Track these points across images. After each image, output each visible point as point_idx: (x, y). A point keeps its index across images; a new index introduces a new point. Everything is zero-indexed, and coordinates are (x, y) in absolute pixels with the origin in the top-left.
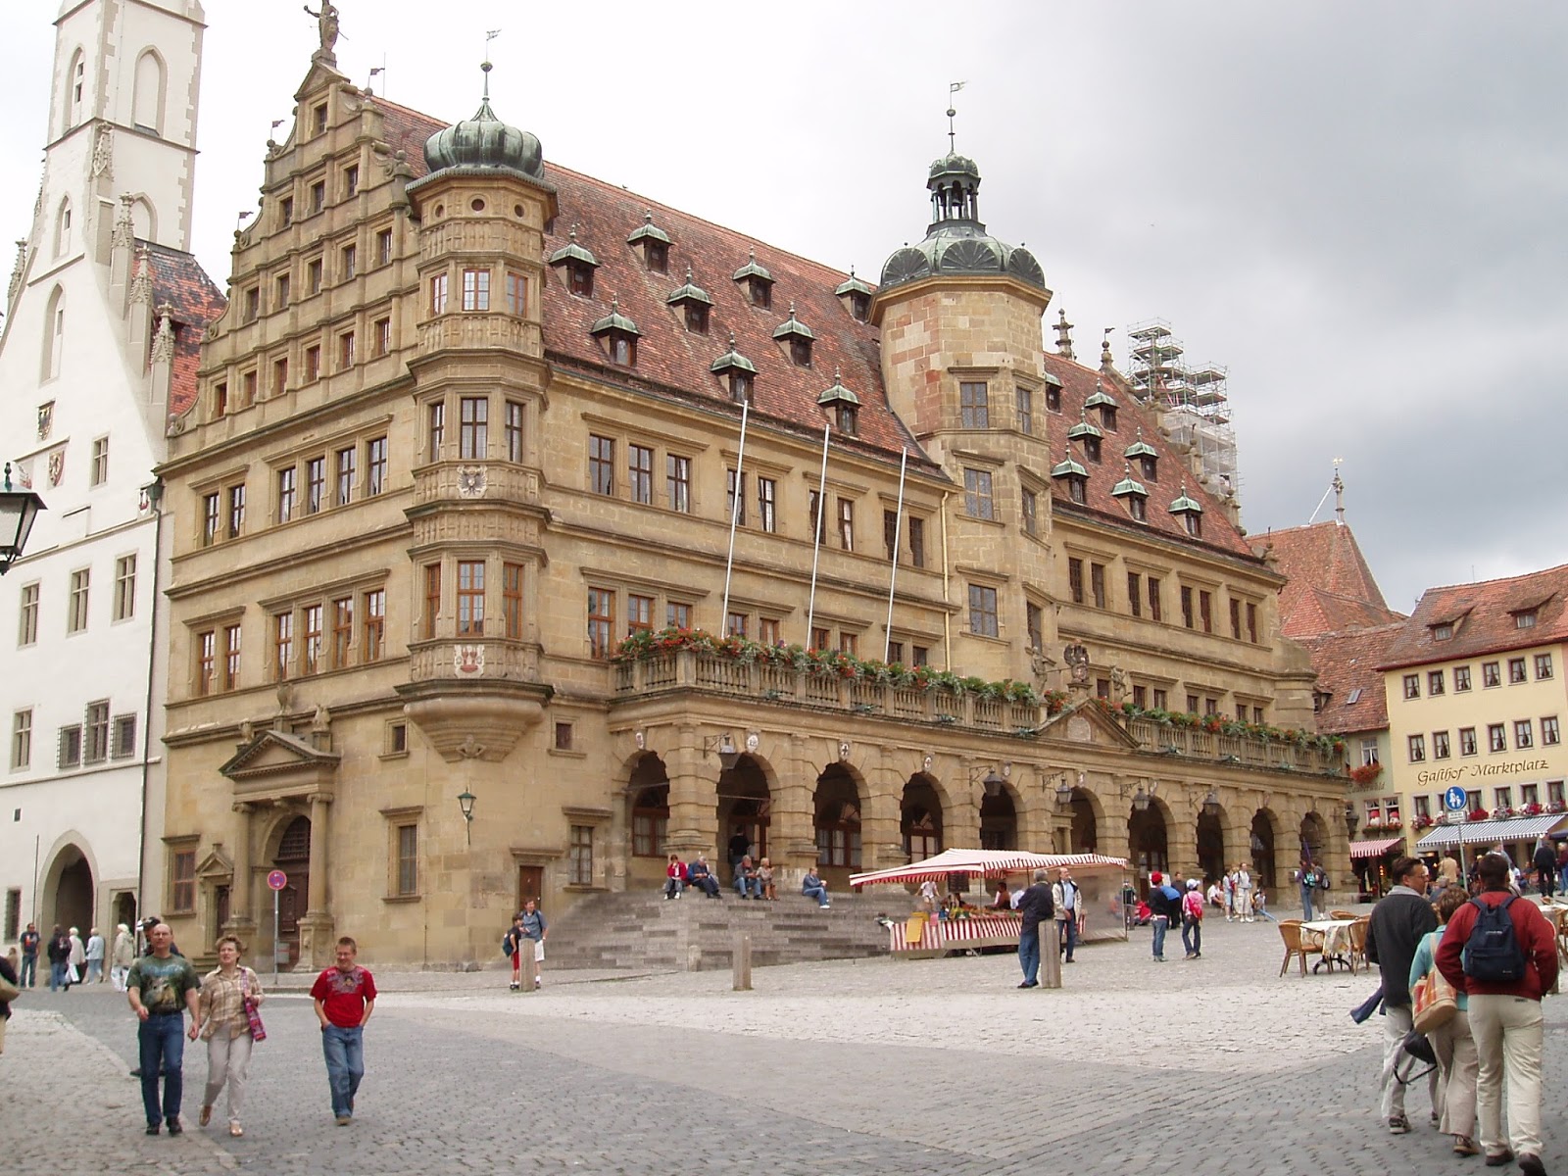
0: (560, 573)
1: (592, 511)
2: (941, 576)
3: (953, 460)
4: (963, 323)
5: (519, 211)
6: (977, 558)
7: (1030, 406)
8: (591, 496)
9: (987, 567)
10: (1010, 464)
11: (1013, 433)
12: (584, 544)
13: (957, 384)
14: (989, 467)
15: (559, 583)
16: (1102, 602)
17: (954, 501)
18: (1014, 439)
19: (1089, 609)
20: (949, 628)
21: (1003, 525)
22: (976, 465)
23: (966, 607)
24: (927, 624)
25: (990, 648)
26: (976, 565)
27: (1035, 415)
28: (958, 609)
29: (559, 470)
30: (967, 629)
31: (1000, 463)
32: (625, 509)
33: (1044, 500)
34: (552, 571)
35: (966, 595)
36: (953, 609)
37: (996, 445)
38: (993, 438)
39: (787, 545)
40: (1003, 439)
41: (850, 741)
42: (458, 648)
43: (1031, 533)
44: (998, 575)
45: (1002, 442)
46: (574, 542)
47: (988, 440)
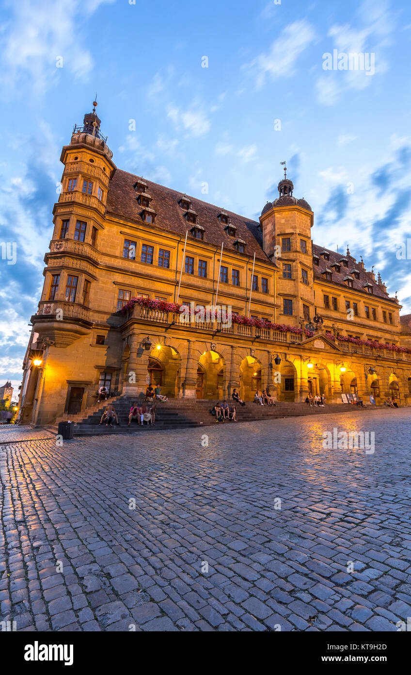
0: (104, 283)
1: (122, 263)
2: (273, 296)
3: (279, 261)
4: (283, 221)
5: (92, 161)
6: (286, 291)
7: (306, 246)
8: (122, 258)
9: (289, 293)
10: (298, 261)
11: (299, 252)
12: (117, 274)
13: (281, 239)
14: (290, 263)
15: (103, 287)
16: (336, 308)
17: (278, 273)
18: (298, 254)
19: (331, 310)
20: (276, 312)
21: (294, 280)
22: (286, 262)
23: (282, 306)
24: (268, 310)
25: (289, 319)
26: (285, 293)
27: (307, 248)
28: (280, 306)
29: (108, 249)
30: (282, 313)
31: (294, 261)
32: (137, 264)
33: (311, 273)
34: (100, 282)
35: (282, 302)
36: (278, 307)
37: (292, 256)
38: (292, 254)
39: (209, 282)
40: (295, 254)
41: (216, 343)
42: (45, 305)
43: (306, 282)
44: (293, 295)
45: (295, 255)
46: (112, 273)
47: (290, 255)
